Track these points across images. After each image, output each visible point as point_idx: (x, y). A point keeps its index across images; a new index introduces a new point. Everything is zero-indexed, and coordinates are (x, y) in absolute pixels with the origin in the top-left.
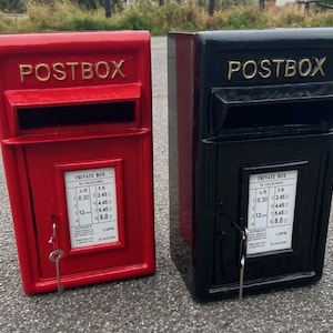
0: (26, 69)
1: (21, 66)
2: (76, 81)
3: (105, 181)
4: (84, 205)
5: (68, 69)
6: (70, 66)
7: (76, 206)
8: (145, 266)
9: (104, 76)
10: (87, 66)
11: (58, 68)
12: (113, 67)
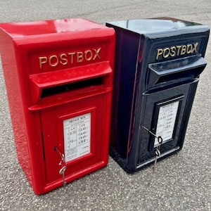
0: (43, 60)
1: (40, 58)
2: (73, 64)
3: (85, 121)
4: (73, 137)
5: (69, 57)
6: (71, 55)
7: (69, 138)
8: (103, 162)
9: (89, 59)
10: (80, 54)
11: (63, 57)
12: (94, 53)
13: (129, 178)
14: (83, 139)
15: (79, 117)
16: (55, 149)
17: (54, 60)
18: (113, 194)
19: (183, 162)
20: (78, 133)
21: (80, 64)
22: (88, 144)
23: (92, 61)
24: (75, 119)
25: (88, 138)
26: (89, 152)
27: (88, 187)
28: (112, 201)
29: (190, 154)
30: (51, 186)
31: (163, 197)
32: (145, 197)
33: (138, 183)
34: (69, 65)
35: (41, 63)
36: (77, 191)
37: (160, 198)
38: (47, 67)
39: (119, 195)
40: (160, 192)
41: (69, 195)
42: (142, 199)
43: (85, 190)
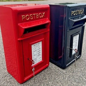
0: (24, 17)
2: (35, 19)
3: (40, 45)
4: (35, 53)
7: (33, 54)
8: (47, 65)
9: (41, 17)
10: (37, 15)
11: (31, 16)
12: (42, 14)
13: (64, 71)
14: (39, 54)
15: (37, 43)
16: (28, 59)
17: (28, 17)
18: (60, 79)
19: (83, 61)
20: (37, 51)
21: (37, 19)
22: (41, 56)
23: (42, 18)
24: (36, 44)
25: (41, 53)
26: (42, 60)
27: (47, 78)
28: (61, 82)
29: (85, 57)
30: (27, 78)
31: (81, 76)
32: (74, 78)
33: (69, 72)
34: (33, 20)
35: (23, 18)
36: (43, 80)
37: (80, 77)
38: (25, 20)
39: (62, 78)
40: (79, 74)
41: (40, 83)
42: (73, 78)
43: (46, 79)
